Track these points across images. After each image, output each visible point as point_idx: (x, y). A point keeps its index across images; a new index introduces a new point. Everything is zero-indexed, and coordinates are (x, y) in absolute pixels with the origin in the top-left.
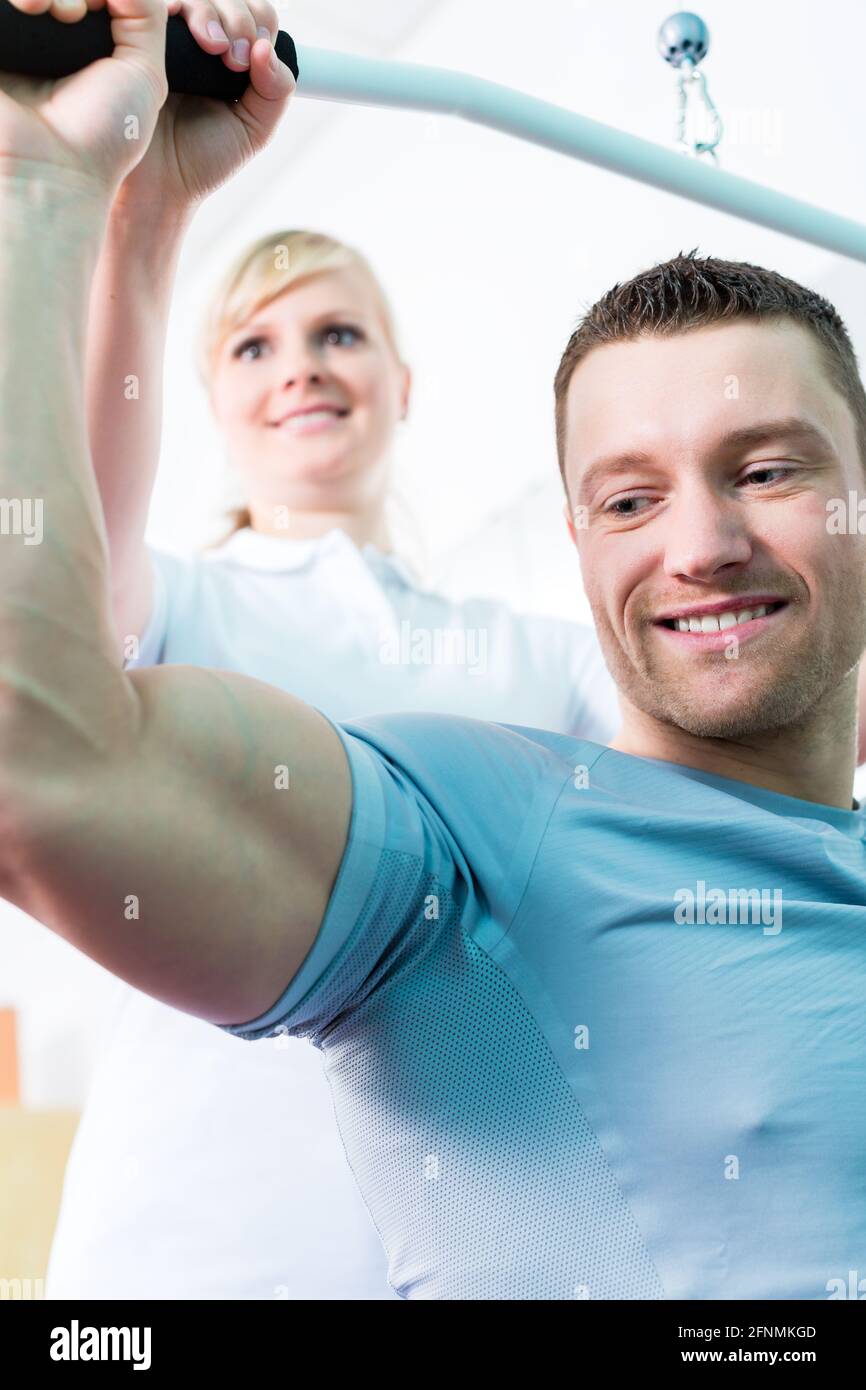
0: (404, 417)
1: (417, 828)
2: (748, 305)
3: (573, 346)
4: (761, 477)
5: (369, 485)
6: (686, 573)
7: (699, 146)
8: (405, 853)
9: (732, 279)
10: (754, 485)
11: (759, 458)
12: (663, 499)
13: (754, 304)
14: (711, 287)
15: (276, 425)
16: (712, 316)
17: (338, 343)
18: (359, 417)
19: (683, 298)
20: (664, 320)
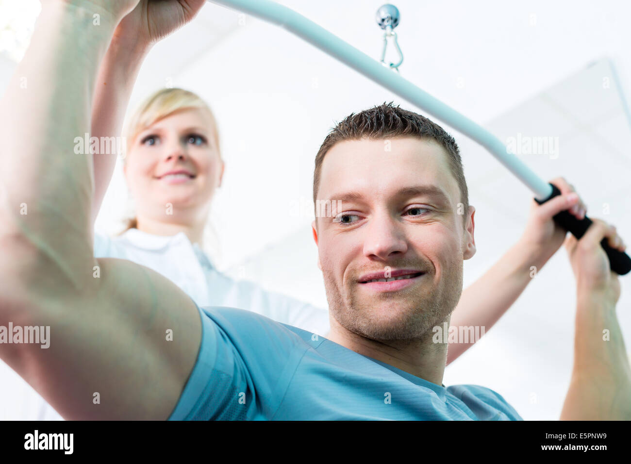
0: (220, 186)
1: (231, 361)
2: (416, 129)
3: (327, 141)
4: (414, 212)
5: (199, 215)
6: (375, 254)
7: (391, 65)
8: (224, 373)
9: (409, 116)
10: (411, 216)
11: (415, 202)
12: (365, 218)
13: (419, 130)
14: (399, 119)
15: (159, 178)
16: (398, 132)
17: (194, 143)
18: (200, 180)
19: (385, 122)
20: (375, 132)
